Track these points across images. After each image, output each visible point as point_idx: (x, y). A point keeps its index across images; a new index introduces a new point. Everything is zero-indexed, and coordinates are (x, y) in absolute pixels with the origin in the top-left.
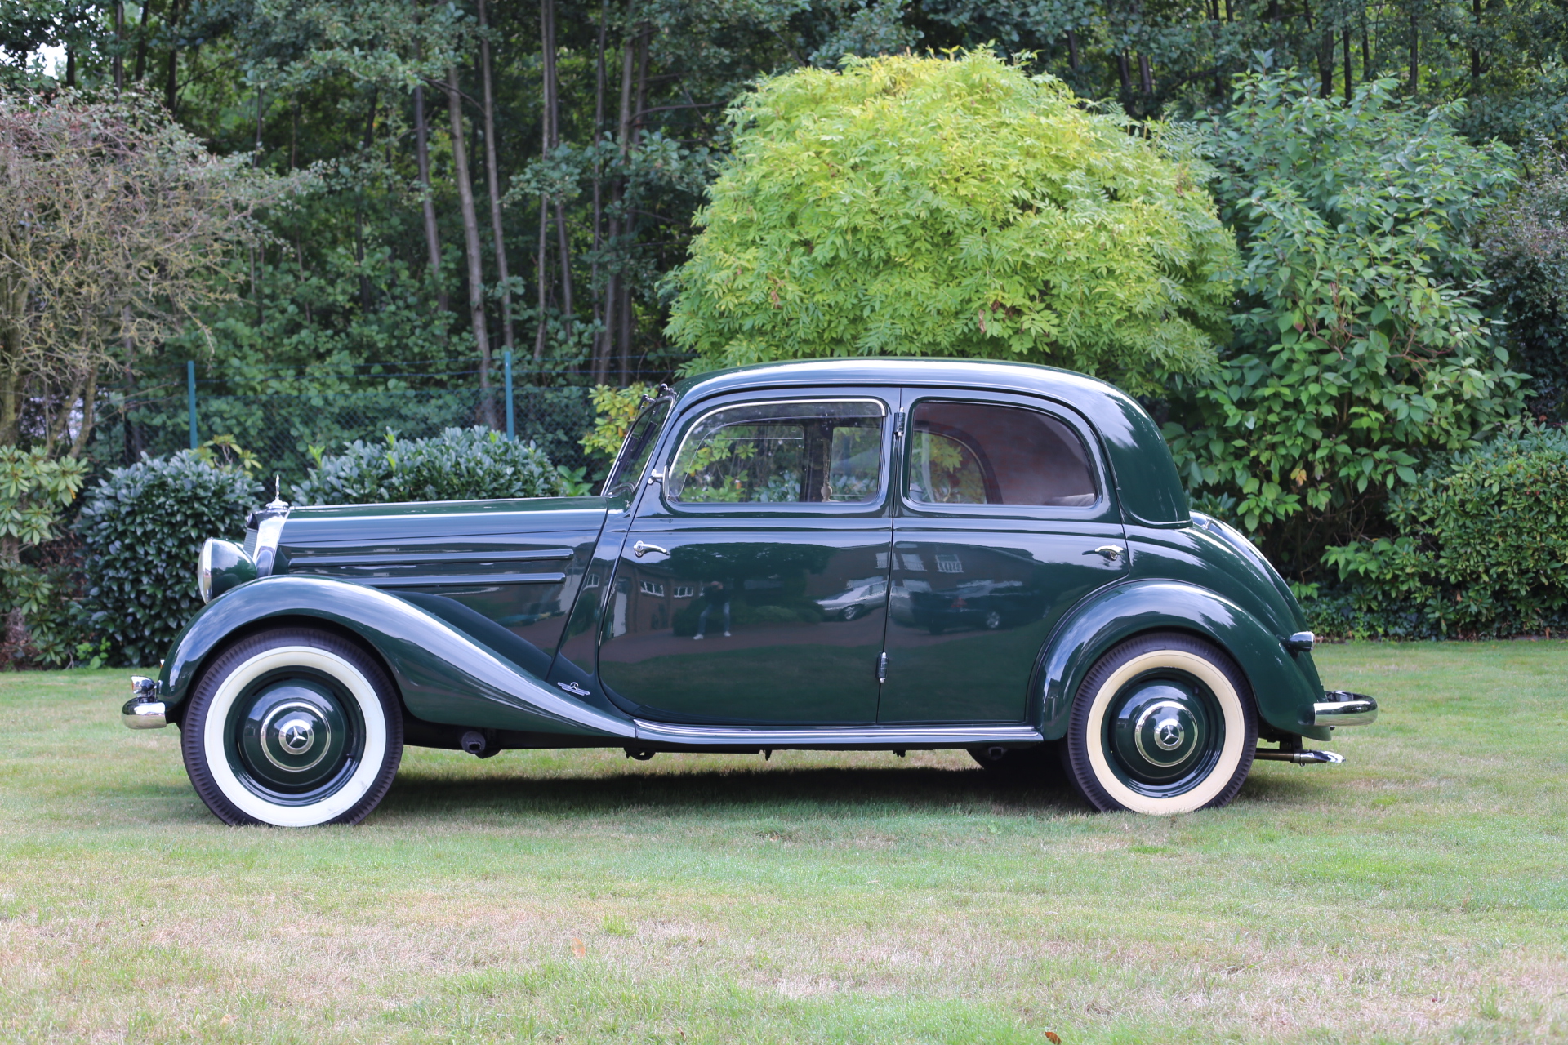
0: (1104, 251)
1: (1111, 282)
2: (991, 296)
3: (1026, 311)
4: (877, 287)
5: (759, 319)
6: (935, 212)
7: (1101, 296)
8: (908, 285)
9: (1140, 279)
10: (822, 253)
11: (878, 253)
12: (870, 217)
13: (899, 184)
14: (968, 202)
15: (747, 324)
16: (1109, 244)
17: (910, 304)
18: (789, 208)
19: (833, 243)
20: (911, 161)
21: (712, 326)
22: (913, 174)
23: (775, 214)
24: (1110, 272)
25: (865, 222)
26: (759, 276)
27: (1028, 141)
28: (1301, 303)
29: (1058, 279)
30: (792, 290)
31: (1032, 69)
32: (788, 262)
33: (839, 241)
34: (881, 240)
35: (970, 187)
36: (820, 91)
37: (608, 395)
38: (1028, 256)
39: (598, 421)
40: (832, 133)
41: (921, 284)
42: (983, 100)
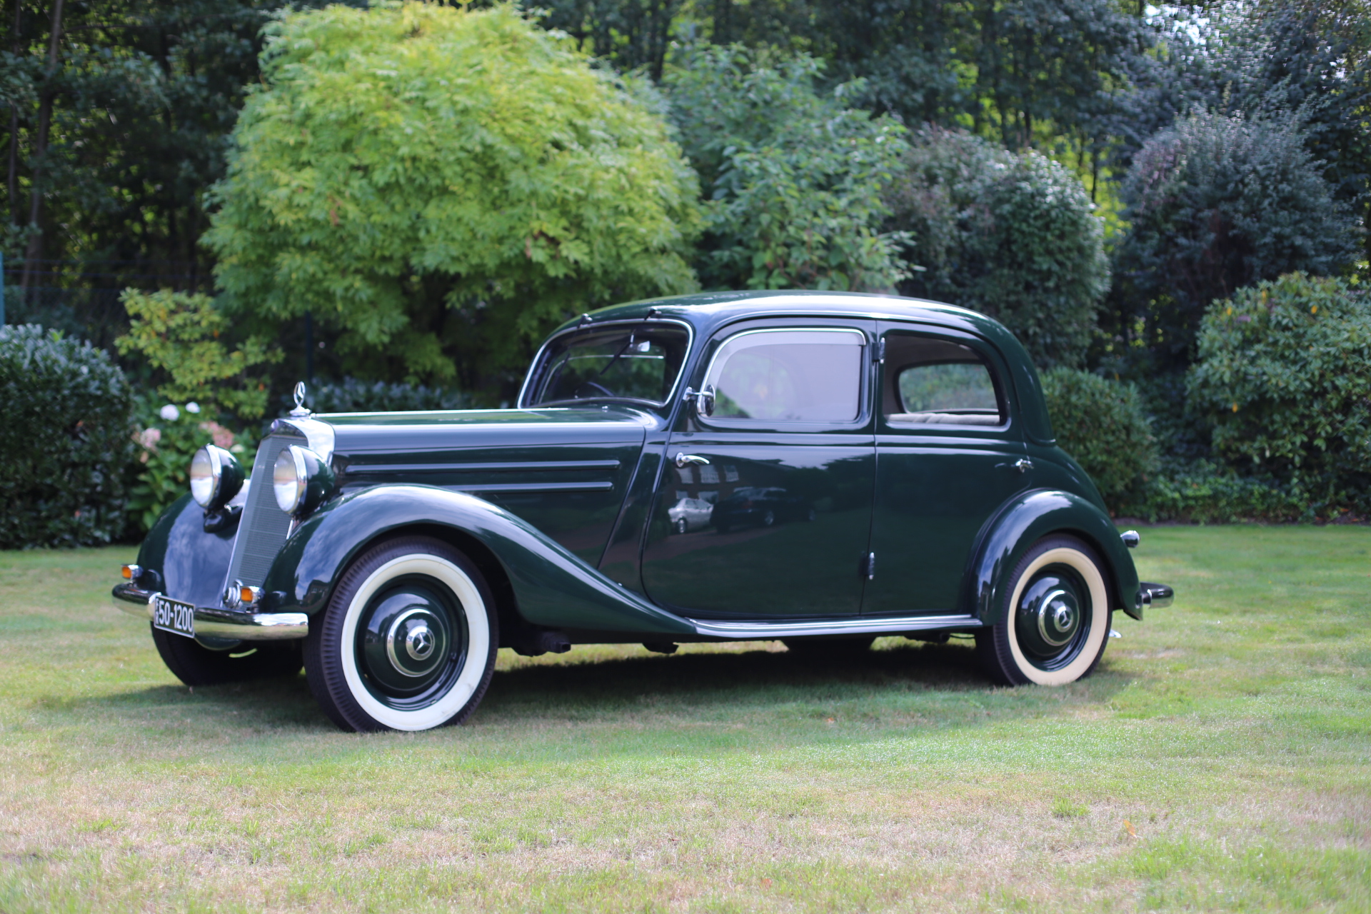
0: (621, 191)
1: (629, 219)
2: (536, 226)
3: (561, 240)
4: (431, 212)
5: (316, 236)
6: (487, 147)
7: (621, 230)
8: (460, 211)
9: (652, 218)
10: (380, 178)
11: (435, 181)
12: (429, 148)
13: (454, 120)
14: (512, 140)
15: (305, 239)
16: (627, 186)
17: (462, 229)
18: (344, 134)
19: (395, 170)
20: (463, 100)
21: (259, 239)
22: (465, 111)
23: (327, 139)
24: (631, 212)
25: (426, 153)
26: (319, 195)
27: (559, 90)
28: (773, 245)
29: (589, 212)
30: (352, 211)
31: (546, 24)
32: (346, 184)
33: (400, 168)
34: (436, 169)
35: (516, 128)
36: (356, 28)
37: (140, 299)
38: (566, 192)
39: (134, 323)
40: (386, 68)
41: (470, 211)
42: (512, 49)
